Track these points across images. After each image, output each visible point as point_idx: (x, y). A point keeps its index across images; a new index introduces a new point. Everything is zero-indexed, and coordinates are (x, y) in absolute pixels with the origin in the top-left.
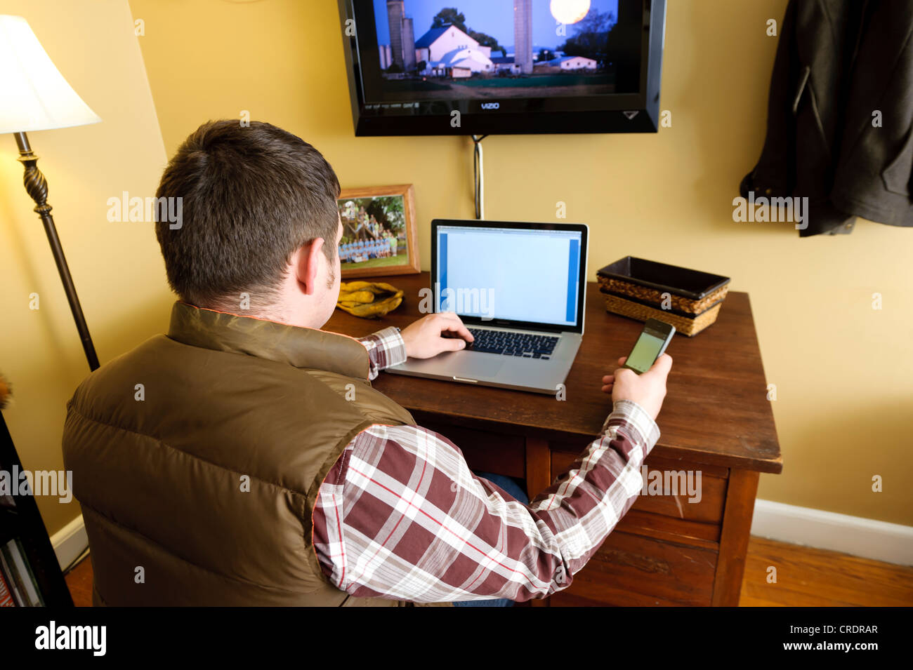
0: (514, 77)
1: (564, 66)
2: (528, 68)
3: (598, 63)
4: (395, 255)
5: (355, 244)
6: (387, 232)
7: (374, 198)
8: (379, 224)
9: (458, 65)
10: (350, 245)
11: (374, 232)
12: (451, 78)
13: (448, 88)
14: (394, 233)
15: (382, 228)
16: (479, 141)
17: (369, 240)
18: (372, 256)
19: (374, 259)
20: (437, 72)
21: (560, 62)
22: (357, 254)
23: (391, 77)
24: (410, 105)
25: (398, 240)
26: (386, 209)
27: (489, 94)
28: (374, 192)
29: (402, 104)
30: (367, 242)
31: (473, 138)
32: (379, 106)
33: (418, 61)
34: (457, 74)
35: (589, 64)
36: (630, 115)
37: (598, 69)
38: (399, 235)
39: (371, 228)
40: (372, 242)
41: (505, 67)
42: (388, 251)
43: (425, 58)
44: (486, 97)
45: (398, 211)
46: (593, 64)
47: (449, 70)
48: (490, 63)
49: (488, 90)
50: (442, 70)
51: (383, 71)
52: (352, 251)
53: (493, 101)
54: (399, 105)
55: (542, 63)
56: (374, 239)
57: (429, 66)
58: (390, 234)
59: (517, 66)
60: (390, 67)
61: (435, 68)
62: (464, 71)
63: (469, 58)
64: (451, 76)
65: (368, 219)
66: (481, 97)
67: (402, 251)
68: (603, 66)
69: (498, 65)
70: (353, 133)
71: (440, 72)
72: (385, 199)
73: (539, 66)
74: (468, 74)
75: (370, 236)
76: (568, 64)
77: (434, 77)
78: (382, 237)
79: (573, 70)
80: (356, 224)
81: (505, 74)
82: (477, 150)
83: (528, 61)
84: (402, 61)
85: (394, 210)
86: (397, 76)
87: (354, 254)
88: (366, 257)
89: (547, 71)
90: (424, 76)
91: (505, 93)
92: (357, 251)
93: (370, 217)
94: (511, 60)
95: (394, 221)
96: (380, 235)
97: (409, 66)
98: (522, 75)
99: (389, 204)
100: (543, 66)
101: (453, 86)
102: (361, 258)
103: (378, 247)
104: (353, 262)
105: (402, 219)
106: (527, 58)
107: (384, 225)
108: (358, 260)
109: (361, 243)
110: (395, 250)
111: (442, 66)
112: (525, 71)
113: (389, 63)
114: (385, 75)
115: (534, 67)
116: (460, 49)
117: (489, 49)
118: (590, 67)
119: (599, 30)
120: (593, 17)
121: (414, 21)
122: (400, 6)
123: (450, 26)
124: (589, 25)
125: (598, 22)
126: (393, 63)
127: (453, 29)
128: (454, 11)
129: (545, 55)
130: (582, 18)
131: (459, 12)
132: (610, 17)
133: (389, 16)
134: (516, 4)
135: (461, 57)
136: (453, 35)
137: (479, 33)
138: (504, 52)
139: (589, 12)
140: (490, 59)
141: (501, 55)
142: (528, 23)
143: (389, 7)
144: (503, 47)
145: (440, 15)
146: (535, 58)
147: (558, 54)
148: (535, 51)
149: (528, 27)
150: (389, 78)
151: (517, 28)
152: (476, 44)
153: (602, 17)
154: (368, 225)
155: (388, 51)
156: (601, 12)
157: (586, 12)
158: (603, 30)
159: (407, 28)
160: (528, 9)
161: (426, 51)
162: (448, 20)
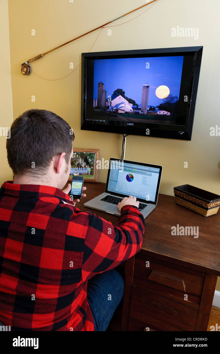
0: (140, 115)
1: (158, 113)
2: (146, 112)
3: (170, 113)
4: (89, 175)
5: (75, 169)
6: (87, 166)
7: (84, 153)
8: (85, 162)
9: (121, 109)
10: (73, 169)
11: (83, 165)
12: (118, 113)
13: (116, 116)
14: (90, 166)
15: (86, 164)
16: (125, 136)
17: (81, 168)
18: (80, 174)
20: (113, 110)
21: (157, 112)
22: (75, 173)
23: (96, 110)
24: (102, 121)
25: (91, 169)
26: (88, 157)
27: (131, 120)
28: (85, 150)
29: (99, 120)
30: (79, 169)
31: (123, 135)
32: (91, 120)
33: (107, 106)
34: (120, 112)
35: (168, 113)
36: (181, 133)
37: (171, 115)
38: (92, 168)
39: (82, 163)
40: (81, 169)
41: (137, 111)
42: (87, 173)
44: (129, 121)
45: (93, 159)
46: (169, 114)
47: (117, 110)
48: (132, 109)
49: (130, 119)
50: (115, 110)
52: (73, 171)
53: (132, 123)
56: (82, 168)
57: (110, 108)
58: (88, 167)
59: (141, 111)
60: (96, 107)
61: (113, 109)
62: (122, 111)
63: (125, 107)
65: (81, 160)
66: (128, 121)
67: (92, 173)
68: (173, 114)
69: (135, 110)
70: (80, 129)
71: (114, 110)
72: (88, 154)
73: (149, 112)
74: (124, 112)
75: (81, 167)
76: (160, 113)
77: (111, 112)
78: (86, 167)
79: (161, 115)
80: (77, 161)
81: (137, 114)
82: (124, 139)
83: (145, 110)
84: (101, 105)
85: (91, 158)
86: (98, 110)
88: (78, 174)
89: (152, 114)
90: (108, 111)
91: (136, 120)
92: (75, 171)
93: (82, 160)
94: (140, 109)
95: (91, 162)
96: (85, 167)
97: (103, 107)
98: (143, 115)
99: (89, 156)
100: (151, 112)
101: (118, 116)
103: (83, 171)
105: (94, 162)
109: (77, 169)
110: (89, 173)
111: (115, 108)
112: (144, 113)
113: (96, 105)
114: (94, 109)
116: (122, 103)
117: (132, 104)
118: (168, 114)
119: (172, 102)
120: (170, 97)
121: (107, 92)
122: (103, 86)
123: (119, 95)
124: (168, 100)
125: (172, 99)
126: (98, 105)
127: (120, 96)
128: (121, 90)
129: (152, 109)
130: (166, 97)
131: (123, 91)
132: (176, 98)
133: (98, 89)
134: (143, 90)
135: (122, 106)
136: (120, 98)
137: (129, 99)
138: (137, 106)
139: (169, 95)
140: (132, 108)
141: (136, 107)
142: (147, 97)
143: (99, 86)
144: (137, 104)
145: (116, 91)
146: (148, 109)
147: (157, 109)
148: (148, 107)
149: (147, 98)
150: (96, 111)
151: (143, 98)
152: (128, 102)
153: (173, 97)
154: (81, 162)
155: (96, 101)
156: (173, 96)
157: (168, 95)
158: (173, 102)
159: (104, 94)
160: (147, 93)
161: (110, 103)
162: (119, 93)
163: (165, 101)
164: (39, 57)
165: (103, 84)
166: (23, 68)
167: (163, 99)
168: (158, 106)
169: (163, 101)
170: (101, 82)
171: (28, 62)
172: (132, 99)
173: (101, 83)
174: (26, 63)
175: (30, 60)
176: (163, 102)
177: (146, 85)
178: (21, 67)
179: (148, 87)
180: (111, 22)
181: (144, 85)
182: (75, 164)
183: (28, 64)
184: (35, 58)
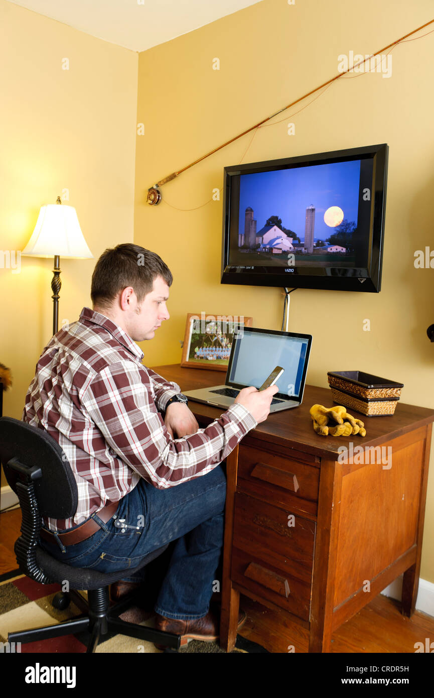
0: (304, 255)
1: (329, 250)
2: (311, 250)
3: (346, 249)
5: (211, 348)
6: (230, 344)
8: (227, 338)
9: (276, 247)
10: (208, 348)
11: (224, 343)
12: (272, 253)
13: (270, 259)
15: (228, 341)
16: (288, 293)
17: (219, 348)
18: (219, 358)
19: (219, 359)
20: (265, 250)
21: (327, 248)
22: (210, 355)
24: (250, 268)
29: (246, 267)
30: (218, 349)
31: (285, 290)
32: (234, 267)
33: (257, 243)
34: (275, 251)
35: (342, 249)
36: (362, 280)
37: (347, 253)
39: (222, 340)
40: (221, 349)
43: (260, 242)
44: (288, 265)
46: (344, 250)
47: (271, 249)
48: (292, 246)
51: (239, 247)
52: (208, 352)
53: (291, 268)
54: (244, 267)
55: (318, 248)
56: (222, 348)
57: (262, 246)
59: (305, 249)
60: (243, 246)
61: (265, 248)
62: (278, 250)
63: (282, 243)
64: (272, 252)
65: (221, 335)
66: (285, 265)
68: (349, 251)
69: (296, 248)
70: (220, 282)
71: (267, 250)
73: (316, 250)
74: (280, 252)
75: (220, 345)
76: (331, 249)
77: (263, 252)
78: (228, 347)
79: (334, 252)
80: (214, 336)
81: (299, 253)
82: (287, 297)
83: (311, 246)
84: (249, 243)
87: (209, 354)
88: (215, 357)
89: (320, 253)
90: (258, 252)
92: (210, 353)
94: (303, 245)
96: (226, 346)
97: (252, 246)
98: (308, 254)
100: (318, 249)
101: (272, 258)
102: (212, 357)
103: (223, 353)
104: (207, 359)
106: (311, 245)
107: (229, 340)
108: (210, 358)
109: (214, 348)
111: (268, 247)
112: (309, 252)
113: (243, 244)
114: (240, 250)
115: (314, 250)
116: (278, 238)
117: (292, 239)
118: (342, 251)
119: (348, 231)
120: (345, 224)
121: (257, 222)
122: (251, 213)
123: (274, 225)
124: (342, 228)
125: (347, 226)
126: (244, 243)
127: (275, 227)
128: (277, 217)
129: (320, 244)
130: (339, 224)
131: (279, 218)
132: (354, 224)
133: (246, 219)
134: (307, 215)
135: (278, 242)
136: (275, 231)
137: (288, 230)
138: (299, 241)
140: (292, 244)
141: (298, 243)
142: (312, 226)
143: (246, 214)
144: (298, 238)
145: (270, 219)
146: (315, 245)
147: (326, 243)
148: (315, 241)
149: (312, 228)
150: (242, 252)
151: (306, 228)
152: (286, 236)
153: (349, 224)
154: (220, 338)
155: (243, 237)
156: (349, 222)
157: (342, 221)
158: (350, 231)
159: (253, 226)
160: (312, 219)
161: (261, 238)
162: (273, 222)
163: (338, 231)
164: (172, 177)
165: (252, 210)
166: (150, 195)
167: (335, 227)
168: (328, 238)
169: (336, 230)
170: (249, 207)
171: (157, 186)
172: (291, 230)
173: (249, 209)
174: (155, 187)
175: (160, 182)
176: (335, 232)
177: (310, 208)
178: (147, 193)
179: (313, 210)
180: (268, 119)
181: (307, 208)
182: (211, 342)
183: (158, 189)
184: (166, 178)
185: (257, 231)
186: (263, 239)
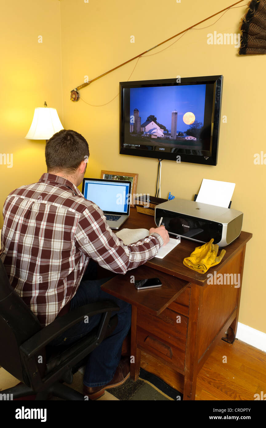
0: (171, 140)
1: (186, 138)
2: (175, 138)
3: (197, 139)
9: (153, 134)
12: (151, 138)
13: (149, 141)
16: (161, 161)
24: (137, 146)
27: (162, 145)
28: (124, 174)
32: (128, 145)
33: (141, 131)
34: (153, 137)
35: (194, 139)
36: (206, 158)
37: (197, 141)
41: (168, 136)
43: (144, 131)
46: (195, 139)
47: (150, 135)
48: (163, 135)
51: (130, 133)
53: (163, 148)
54: (134, 145)
55: (179, 136)
57: (144, 133)
59: (171, 137)
61: (146, 134)
62: (155, 136)
63: (157, 132)
66: (160, 145)
68: (199, 140)
69: (165, 136)
70: (119, 153)
72: (127, 178)
76: (187, 138)
77: (146, 137)
79: (189, 140)
81: (167, 139)
82: (159, 164)
83: (175, 135)
84: (137, 131)
86: (134, 135)
89: (181, 139)
90: (142, 136)
91: (167, 145)
94: (170, 134)
97: (138, 133)
98: (173, 140)
99: (128, 180)
100: (179, 138)
101: (151, 141)
111: (148, 134)
113: (132, 131)
115: (177, 138)
116: (154, 129)
117: (163, 130)
119: (198, 128)
120: (195, 124)
121: (141, 118)
122: (138, 113)
123: (152, 121)
124: (194, 126)
125: (197, 125)
126: (134, 131)
127: (153, 122)
128: (154, 116)
129: (180, 134)
130: (192, 123)
131: (155, 117)
132: (201, 124)
134: (172, 116)
135: (155, 131)
136: (153, 124)
137: (160, 125)
138: (168, 132)
139: (195, 121)
140: (163, 133)
143: (135, 113)
144: (167, 130)
145: (149, 117)
146: (177, 135)
147: (185, 134)
148: (177, 133)
149: (175, 124)
150: (132, 136)
151: (172, 124)
152: (160, 128)
153: (198, 123)
155: (133, 127)
158: (199, 128)
159: (139, 120)
160: (176, 118)
161: (144, 128)
162: (151, 119)
163: (191, 127)
164: (86, 85)
165: (138, 111)
166: (72, 95)
167: (190, 125)
168: (185, 131)
169: (190, 127)
171: (77, 89)
172: (163, 125)
173: (136, 110)
174: (75, 90)
175: (79, 87)
176: (190, 128)
178: (70, 94)
179: (176, 113)
180: (146, 52)
181: (173, 112)
183: (77, 91)
184: (83, 85)
185: (142, 124)
186: (145, 128)
